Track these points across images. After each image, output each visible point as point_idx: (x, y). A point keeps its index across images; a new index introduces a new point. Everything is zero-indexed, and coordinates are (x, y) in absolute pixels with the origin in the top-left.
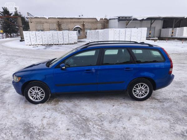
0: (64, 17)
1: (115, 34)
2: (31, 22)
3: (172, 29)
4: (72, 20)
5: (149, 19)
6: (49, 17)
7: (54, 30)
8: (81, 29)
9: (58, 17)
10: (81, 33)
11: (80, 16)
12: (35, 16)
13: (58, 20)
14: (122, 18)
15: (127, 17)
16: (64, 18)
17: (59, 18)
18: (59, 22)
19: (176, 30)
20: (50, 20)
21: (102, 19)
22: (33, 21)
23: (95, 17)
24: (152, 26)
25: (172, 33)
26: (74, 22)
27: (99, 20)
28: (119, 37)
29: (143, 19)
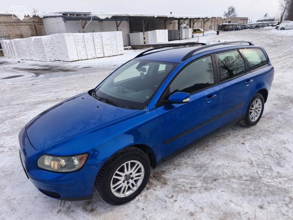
1: (77, 44)
3: (142, 33)
15: (81, 15)
19: (148, 34)
25: (144, 38)
28: (85, 47)
29: (107, 18)
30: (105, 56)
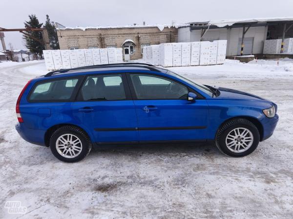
0: (109, 27)
1: (174, 52)
2: (61, 37)
3: (281, 40)
4: (121, 31)
5: (237, 25)
6: (86, 28)
7: (95, 47)
8: (133, 44)
9: (99, 27)
10: (134, 50)
11: (135, 24)
12: (66, 28)
13: (100, 32)
14: (195, 25)
15: (202, 24)
16: (108, 29)
17: (101, 29)
18: (101, 35)
19: (288, 41)
20: (88, 33)
21: (167, 27)
22: (63, 35)
23: (155, 25)
24: (246, 36)
25: (282, 46)
26: (124, 34)
27: (161, 29)
28: (181, 55)
29: (227, 26)
30: (200, 64)
